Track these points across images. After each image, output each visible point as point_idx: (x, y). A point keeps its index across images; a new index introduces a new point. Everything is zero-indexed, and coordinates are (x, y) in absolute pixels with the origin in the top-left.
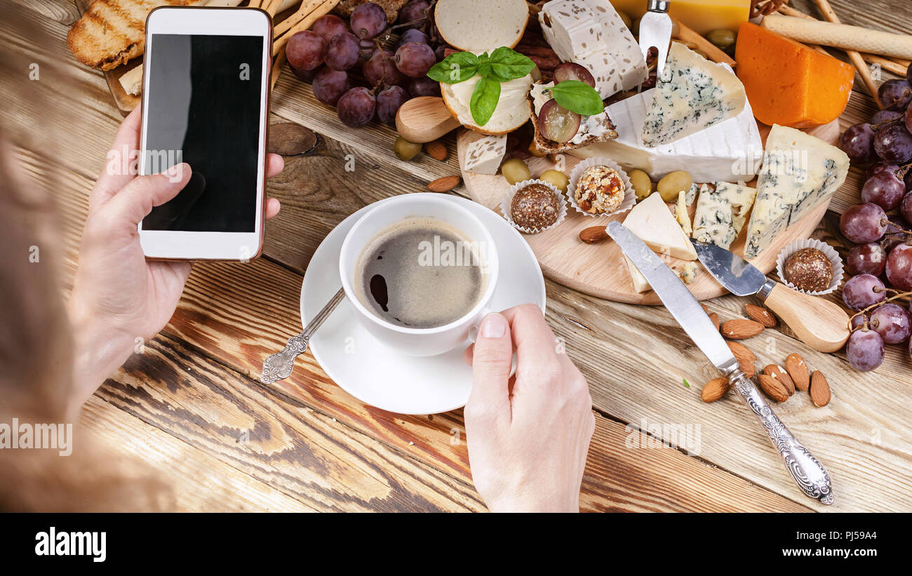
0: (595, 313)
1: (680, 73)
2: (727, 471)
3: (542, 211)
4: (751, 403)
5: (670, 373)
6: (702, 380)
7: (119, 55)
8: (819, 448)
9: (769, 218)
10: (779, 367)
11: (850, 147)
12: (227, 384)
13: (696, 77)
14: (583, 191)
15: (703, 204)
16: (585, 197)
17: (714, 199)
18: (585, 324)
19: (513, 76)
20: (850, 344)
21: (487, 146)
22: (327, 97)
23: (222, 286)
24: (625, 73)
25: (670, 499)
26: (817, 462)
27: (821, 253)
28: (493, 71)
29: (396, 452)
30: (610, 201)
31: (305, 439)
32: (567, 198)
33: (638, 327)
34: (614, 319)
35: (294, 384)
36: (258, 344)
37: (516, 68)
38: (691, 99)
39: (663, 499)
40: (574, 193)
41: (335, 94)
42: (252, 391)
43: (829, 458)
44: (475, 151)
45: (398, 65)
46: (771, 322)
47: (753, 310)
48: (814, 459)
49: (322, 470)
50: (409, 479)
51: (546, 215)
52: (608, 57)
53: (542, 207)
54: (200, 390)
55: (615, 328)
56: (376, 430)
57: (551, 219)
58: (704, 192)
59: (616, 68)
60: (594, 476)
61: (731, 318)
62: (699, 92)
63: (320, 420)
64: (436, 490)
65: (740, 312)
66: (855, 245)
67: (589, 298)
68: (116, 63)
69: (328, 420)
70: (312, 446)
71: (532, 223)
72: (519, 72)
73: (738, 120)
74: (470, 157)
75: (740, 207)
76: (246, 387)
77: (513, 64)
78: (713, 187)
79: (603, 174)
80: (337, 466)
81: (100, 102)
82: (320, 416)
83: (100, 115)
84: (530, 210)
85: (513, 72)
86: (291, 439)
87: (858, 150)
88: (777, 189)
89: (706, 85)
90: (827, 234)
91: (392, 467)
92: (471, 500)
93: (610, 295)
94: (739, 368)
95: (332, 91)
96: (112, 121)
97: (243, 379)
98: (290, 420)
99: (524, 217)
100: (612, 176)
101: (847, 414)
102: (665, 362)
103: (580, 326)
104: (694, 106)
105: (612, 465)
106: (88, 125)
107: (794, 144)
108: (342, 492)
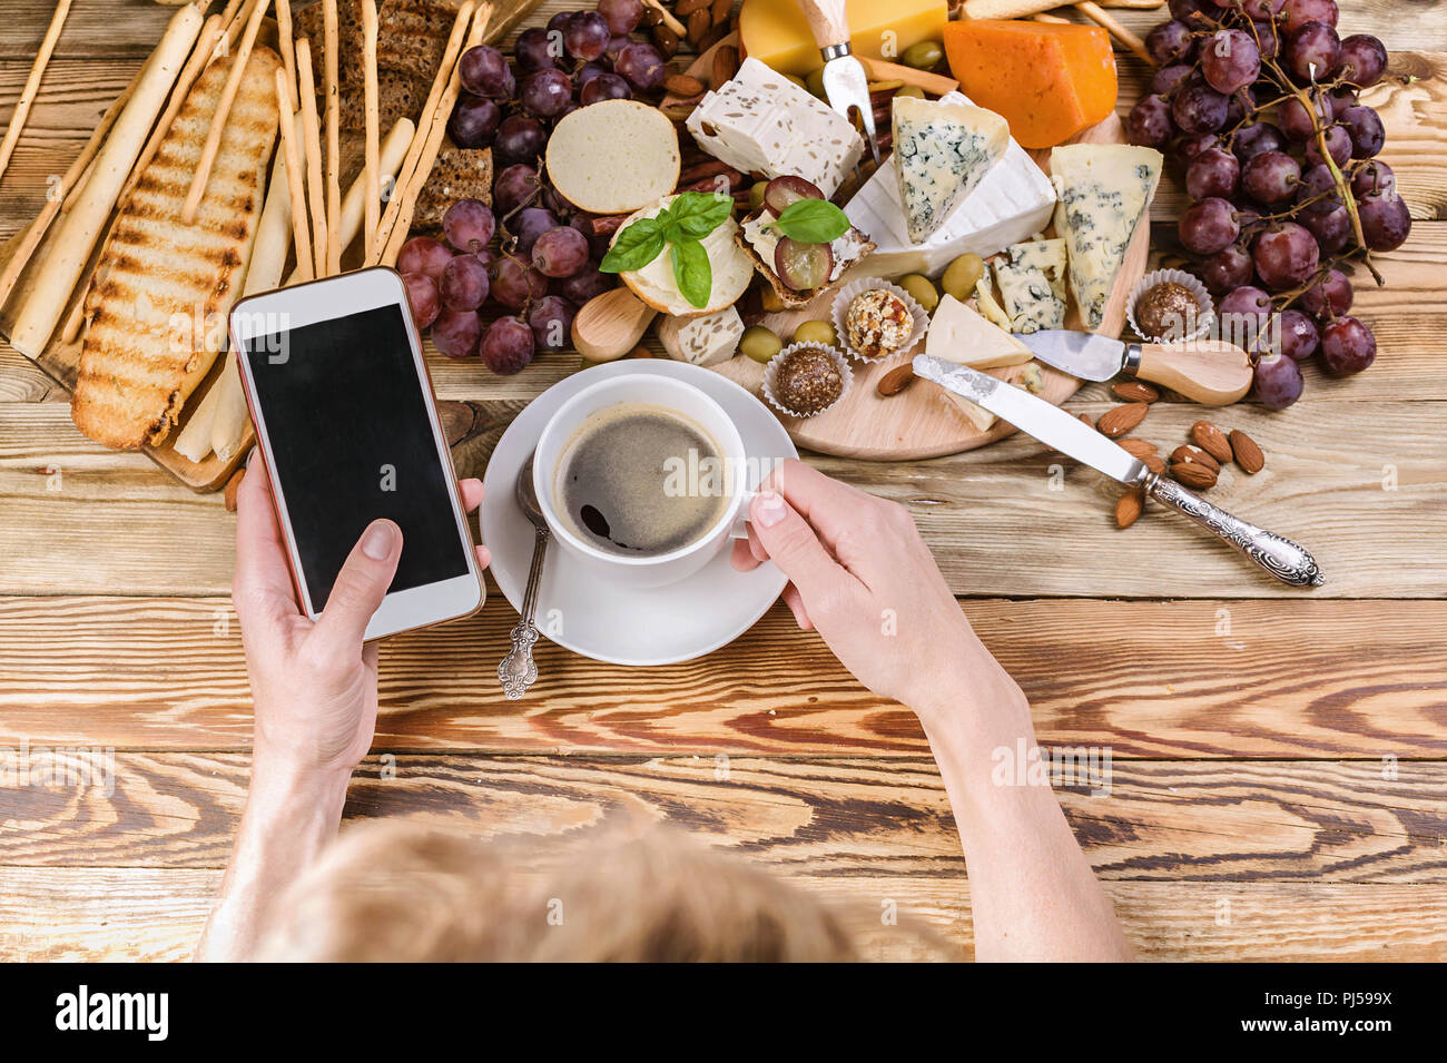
0: (941, 478)
1: (923, 136)
2: (1188, 599)
3: (824, 384)
4: (1184, 507)
5: (1068, 511)
6: (1107, 503)
7: (164, 416)
8: (1279, 522)
9: (1106, 272)
10: (1189, 446)
11: (1146, 133)
12: (537, 777)
13: (944, 132)
14: (863, 334)
15: (1007, 284)
16: (869, 340)
17: (1018, 272)
18: (936, 498)
19: (711, 227)
20: (1260, 382)
21: (710, 328)
22: (462, 350)
23: (459, 657)
24: (842, 159)
25: (1140, 663)
26: (1288, 542)
27: (1177, 285)
28: (684, 231)
29: (793, 761)
30: (902, 332)
31: (673, 798)
32: (844, 351)
33: (1000, 473)
34: (967, 476)
35: (623, 737)
36: (549, 709)
37: (710, 214)
38: (952, 164)
39: (1132, 666)
40: (848, 341)
41: (472, 341)
42: (574, 770)
43: (1293, 530)
44: (694, 340)
45: (543, 271)
46: (1152, 395)
47: (1125, 390)
48: (1283, 539)
49: (715, 824)
50: (827, 786)
51: (831, 386)
52: (814, 148)
53: (823, 380)
54: (510, 801)
55: (973, 486)
56: (756, 747)
57: (837, 387)
58: (1001, 269)
59: (829, 158)
60: (1041, 678)
61: (1106, 411)
62: (956, 150)
63: (680, 766)
64: (865, 782)
65: (1109, 399)
66: (1208, 257)
67: (923, 463)
68: (166, 429)
69: (689, 762)
70: (687, 802)
71: (817, 404)
72: (717, 217)
73: (1008, 161)
74: (690, 349)
75: (1053, 267)
76: (564, 770)
77: (705, 211)
78: (1007, 256)
79: (879, 303)
80: (733, 812)
81: (151, 488)
82: (676, 761)
83: (162, 505)
84: (809, 388)
85: (708, 220)
86: (657, 806)
87: (1158, 134)
88: (1097, 232)
89: (960, 138)
90: (1162, 255)
91: (799, 780)
92: (911, 775)
93: (950, 449)
94: (1150, 472)
95: (467, 340)
96: (184, 506)
97: (554, 762)
98: (642, 783)
99: (803, 399)
100: (890, 300)
101: (1290, 468)
102: (1053, 501)
103: (931, 502)
104: (960, 171)
105: (1053, 654)
106: (155, 525)
107: (1089, 164)
108: (755, 840)
